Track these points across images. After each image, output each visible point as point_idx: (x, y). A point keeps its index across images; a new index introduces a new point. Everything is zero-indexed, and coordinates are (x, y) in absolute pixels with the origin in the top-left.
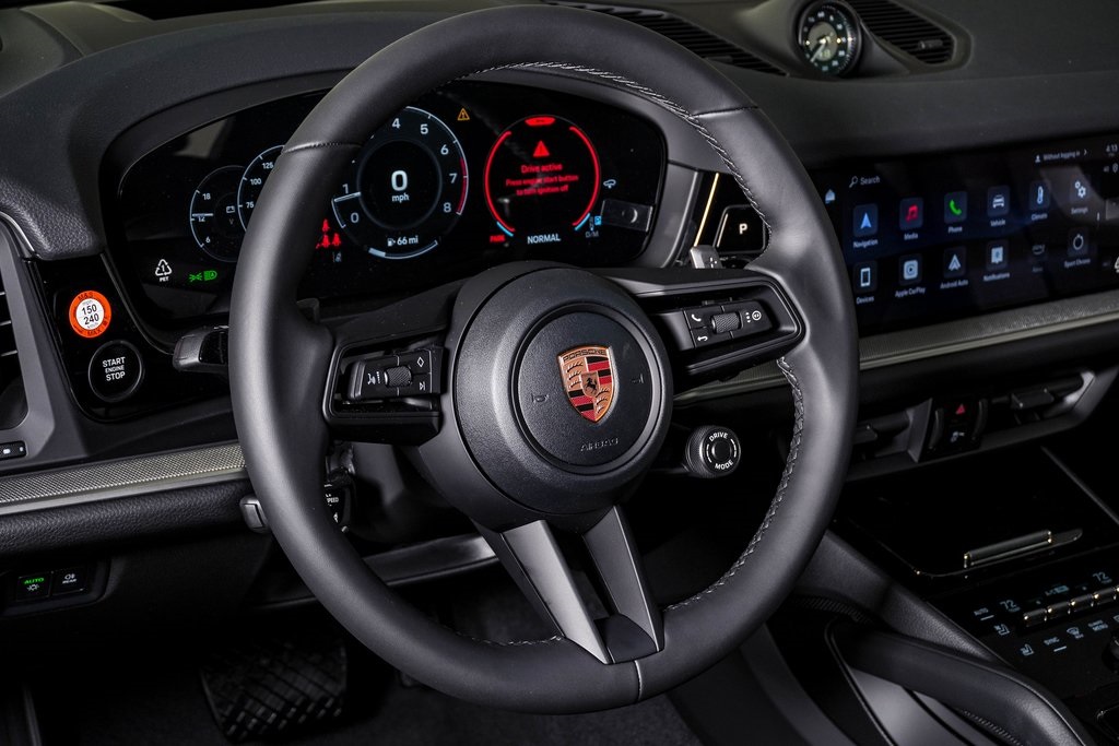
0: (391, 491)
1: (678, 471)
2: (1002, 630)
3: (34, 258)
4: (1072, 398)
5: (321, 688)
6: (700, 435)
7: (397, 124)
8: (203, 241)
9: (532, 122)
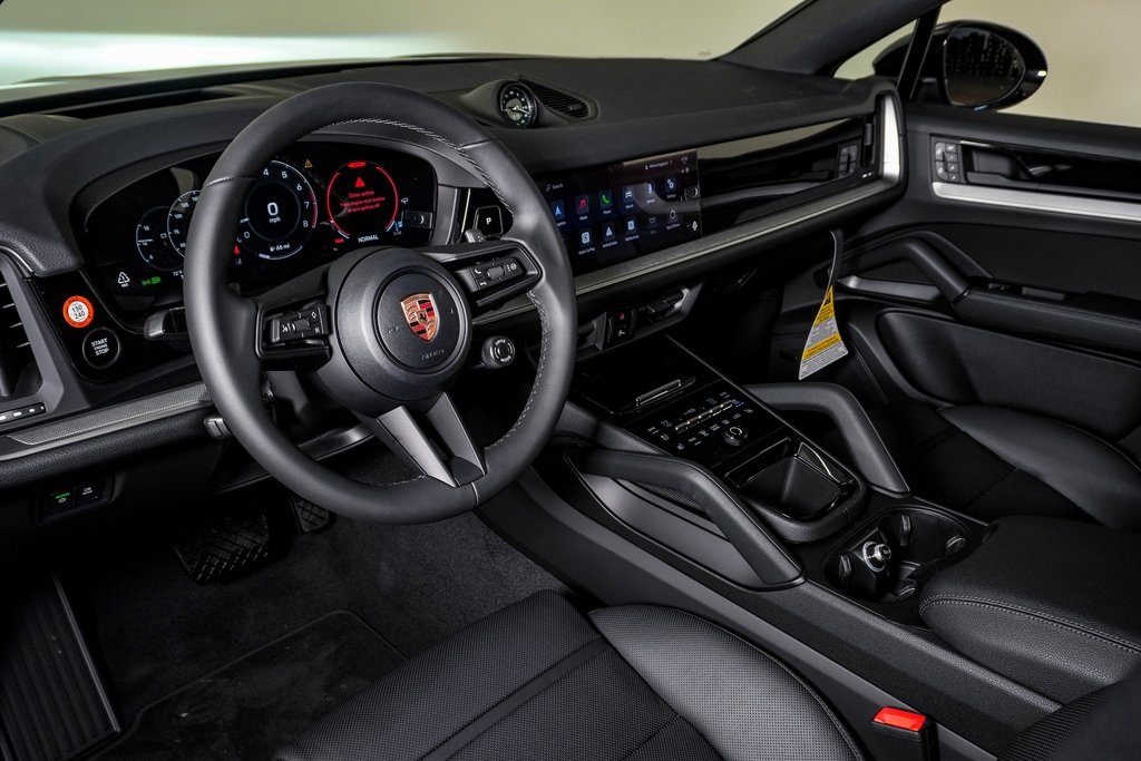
0: (299, 403)
1: (478, 366)
2: (664, 437)
3: (33, 277)
4: (678, 305)
5: (254, 542)
6: (489, 342)
7: (266, 172)
8: (148, 258)
9: (351, 165)
